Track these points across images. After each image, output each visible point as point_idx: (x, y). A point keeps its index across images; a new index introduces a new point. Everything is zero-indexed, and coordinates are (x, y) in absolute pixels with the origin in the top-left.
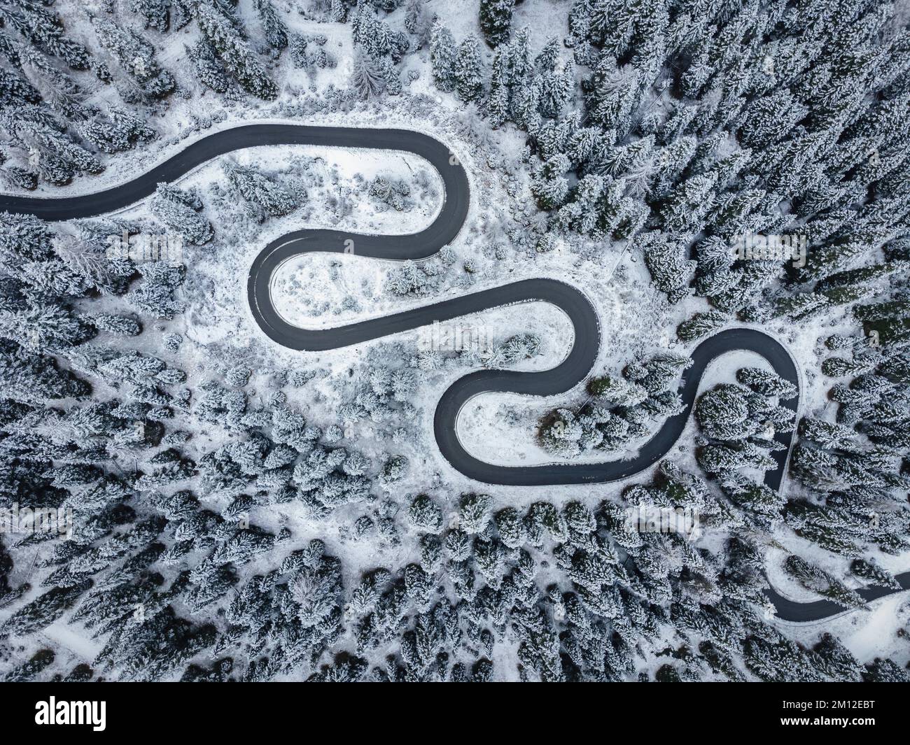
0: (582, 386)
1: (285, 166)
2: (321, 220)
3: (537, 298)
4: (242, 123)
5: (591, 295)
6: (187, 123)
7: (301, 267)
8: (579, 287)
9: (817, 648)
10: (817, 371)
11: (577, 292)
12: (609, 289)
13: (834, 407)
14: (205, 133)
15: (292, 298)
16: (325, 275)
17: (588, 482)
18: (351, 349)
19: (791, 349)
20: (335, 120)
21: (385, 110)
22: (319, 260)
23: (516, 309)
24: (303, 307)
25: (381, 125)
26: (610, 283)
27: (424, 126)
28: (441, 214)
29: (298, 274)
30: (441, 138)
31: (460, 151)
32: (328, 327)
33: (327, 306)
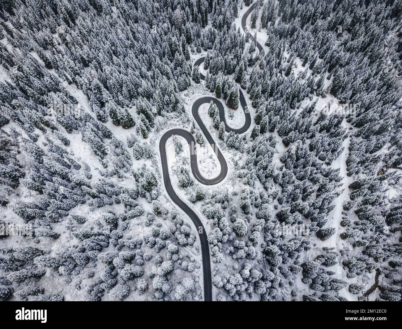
0: (219, 100)
1: (176, 176)
2: (188, 167)
3: (197, 113)
4: (165, 190)
5: (194, 101)
6: (169, 204)
7: (204, 171)
8: (192, 104)
9: (269, 46)
10: (200, 54)
11: (194, 104)
12: (191, 97)
13: (208, 50)
14: (170, 199)
15: (213, 172)
16: (204, 164)
17: (243, 97)
18: (223, 154)
19: (196, 60)
20: (160, 165)
21: (155, 152)
22: (200, 167)
23: (202, 117)
24: (215, 169)
25: (159, 153)
26: (190, 97)
27: (158, 142)
28: (181, 135)
29: (206, 171)
30: (160, 138)
31: (162, 133)
32: (219, 162)
33: (213, 163)
